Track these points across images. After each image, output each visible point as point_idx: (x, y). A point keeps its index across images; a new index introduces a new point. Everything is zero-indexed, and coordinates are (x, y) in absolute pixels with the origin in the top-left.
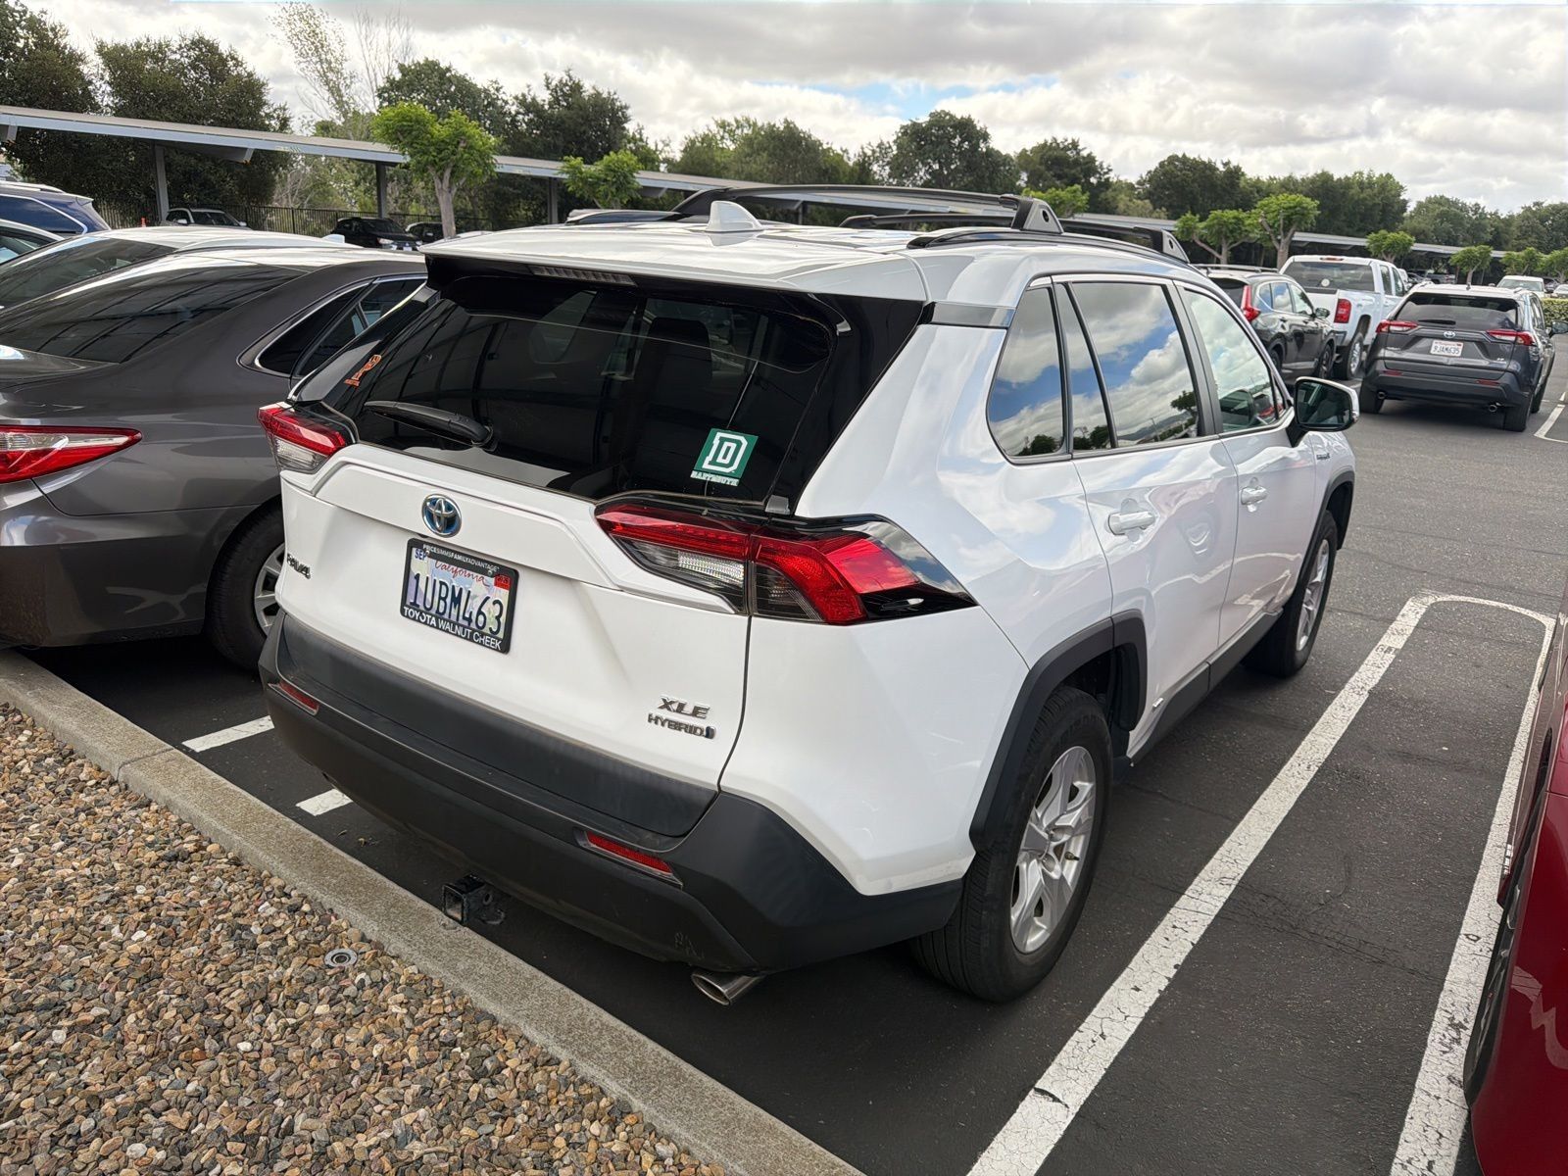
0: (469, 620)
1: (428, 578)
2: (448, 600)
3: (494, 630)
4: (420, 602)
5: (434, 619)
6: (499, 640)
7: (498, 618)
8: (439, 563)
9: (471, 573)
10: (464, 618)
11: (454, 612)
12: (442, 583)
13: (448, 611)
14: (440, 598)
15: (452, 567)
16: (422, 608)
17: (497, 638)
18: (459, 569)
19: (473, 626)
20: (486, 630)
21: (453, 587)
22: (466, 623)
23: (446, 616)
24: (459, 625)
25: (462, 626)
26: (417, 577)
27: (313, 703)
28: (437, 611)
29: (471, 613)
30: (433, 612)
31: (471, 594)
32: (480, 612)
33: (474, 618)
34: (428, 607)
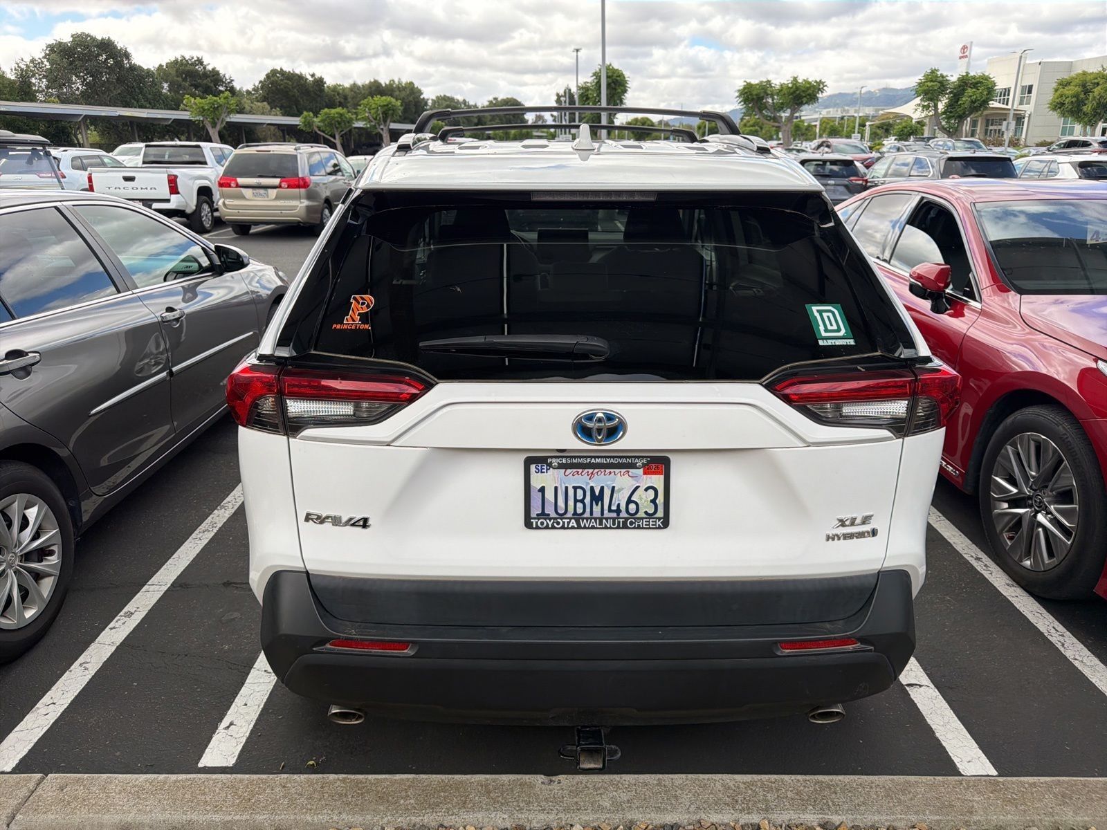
0: (618, 511)
1: (556, 488)
2: (588, 500)
3: (651, 511)
4: (550, 510)
5: (573, 521)
6: (659, 519)
7: (653, 501)
8: (569, 471)
9: (612, 470)
10: (610, 510)
11: (597, 509)
12: (575, 488)
13: (588, 510)
14: (576, 501)
15: (586, 470)
16: (553, 515)
17: (656, 518)
18: (596, 470)
19: (623, 514)
20: (641, 514)
21: (592, 488)
22: (614, 515)
23: (587, 514)
24: (607, 519)
25: (610, 518)
26: (542, 490)
27: (404, 645)
28: (575, 513)
29: (619, 505)
30: (569, 515)
31: (616, 489)
32: (629, 501)
33: (623, 507)
34: (562, 511)
